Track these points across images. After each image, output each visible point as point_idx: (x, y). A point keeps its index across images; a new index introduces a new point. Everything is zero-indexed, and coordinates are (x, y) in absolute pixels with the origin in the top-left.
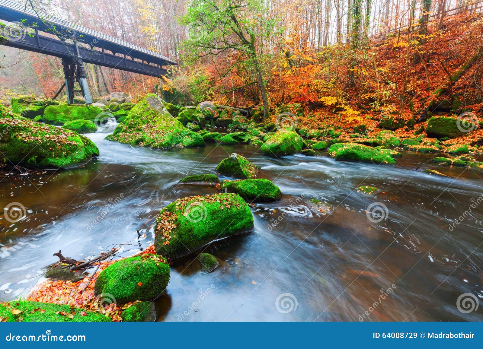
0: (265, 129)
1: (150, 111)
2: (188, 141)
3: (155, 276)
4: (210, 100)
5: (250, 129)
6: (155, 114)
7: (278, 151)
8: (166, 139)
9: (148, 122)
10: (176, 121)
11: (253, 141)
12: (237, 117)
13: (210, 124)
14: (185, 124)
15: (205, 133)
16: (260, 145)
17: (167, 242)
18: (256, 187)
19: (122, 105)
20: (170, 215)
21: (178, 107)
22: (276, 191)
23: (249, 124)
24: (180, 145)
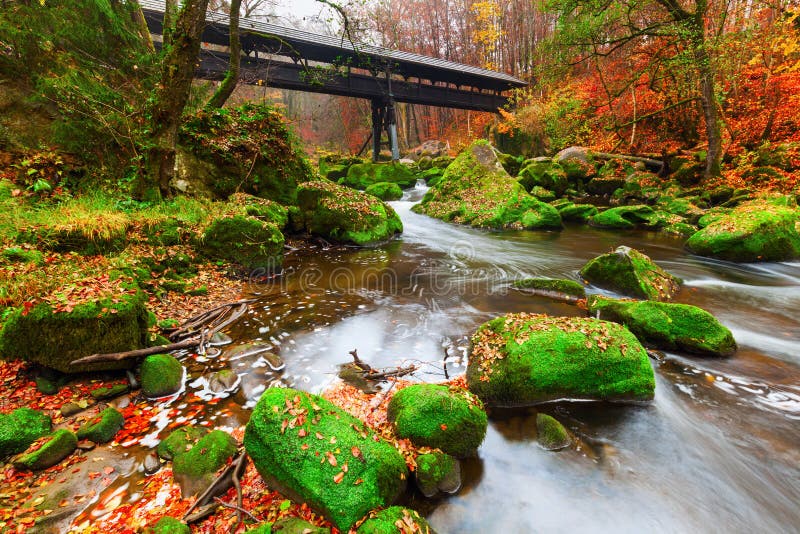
0: (705, 200)
1: (475, 168)
2: (531, 217)
3: (466, 423)
4: (581, 145)
5: (665, 199)
6: (482, 173)
7: (738, 249)
8: (496, 213)
9: (471, 186)
10: (514, 183)
11: (670, 224)
12: (637, 176)
13: (575, 189)
14: (529, 189)
15: (566, 205)
16: (687, 233)
17: (486, 378)
18: (670, 320)
19: (436, 160)
20: (494, 337)
21: (519, 159)
22: (721, 337)
23: (664, 189)
24: (517, 225)
